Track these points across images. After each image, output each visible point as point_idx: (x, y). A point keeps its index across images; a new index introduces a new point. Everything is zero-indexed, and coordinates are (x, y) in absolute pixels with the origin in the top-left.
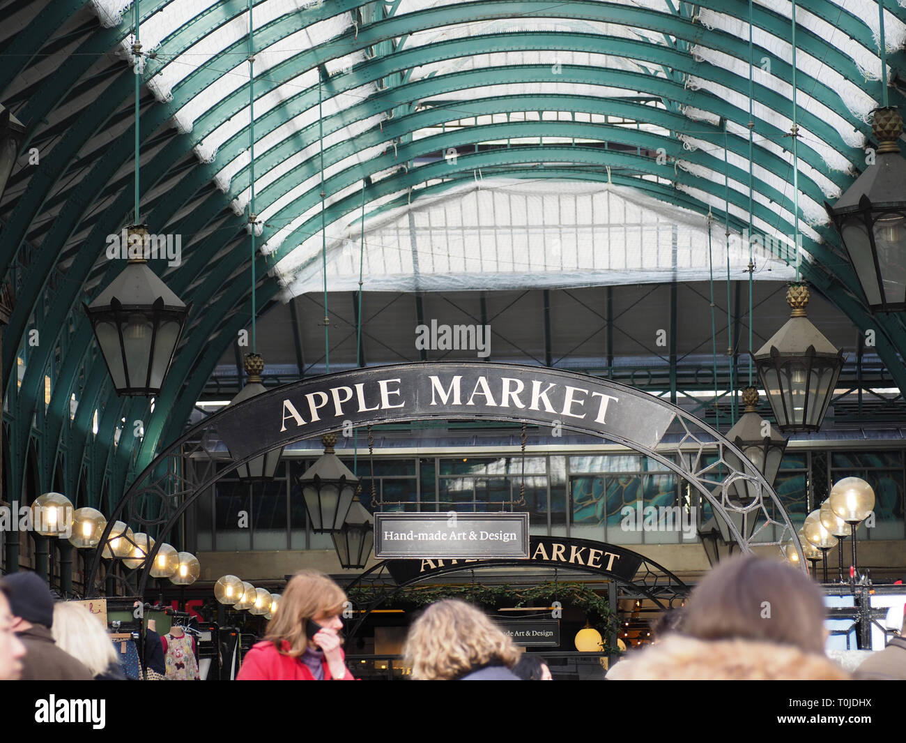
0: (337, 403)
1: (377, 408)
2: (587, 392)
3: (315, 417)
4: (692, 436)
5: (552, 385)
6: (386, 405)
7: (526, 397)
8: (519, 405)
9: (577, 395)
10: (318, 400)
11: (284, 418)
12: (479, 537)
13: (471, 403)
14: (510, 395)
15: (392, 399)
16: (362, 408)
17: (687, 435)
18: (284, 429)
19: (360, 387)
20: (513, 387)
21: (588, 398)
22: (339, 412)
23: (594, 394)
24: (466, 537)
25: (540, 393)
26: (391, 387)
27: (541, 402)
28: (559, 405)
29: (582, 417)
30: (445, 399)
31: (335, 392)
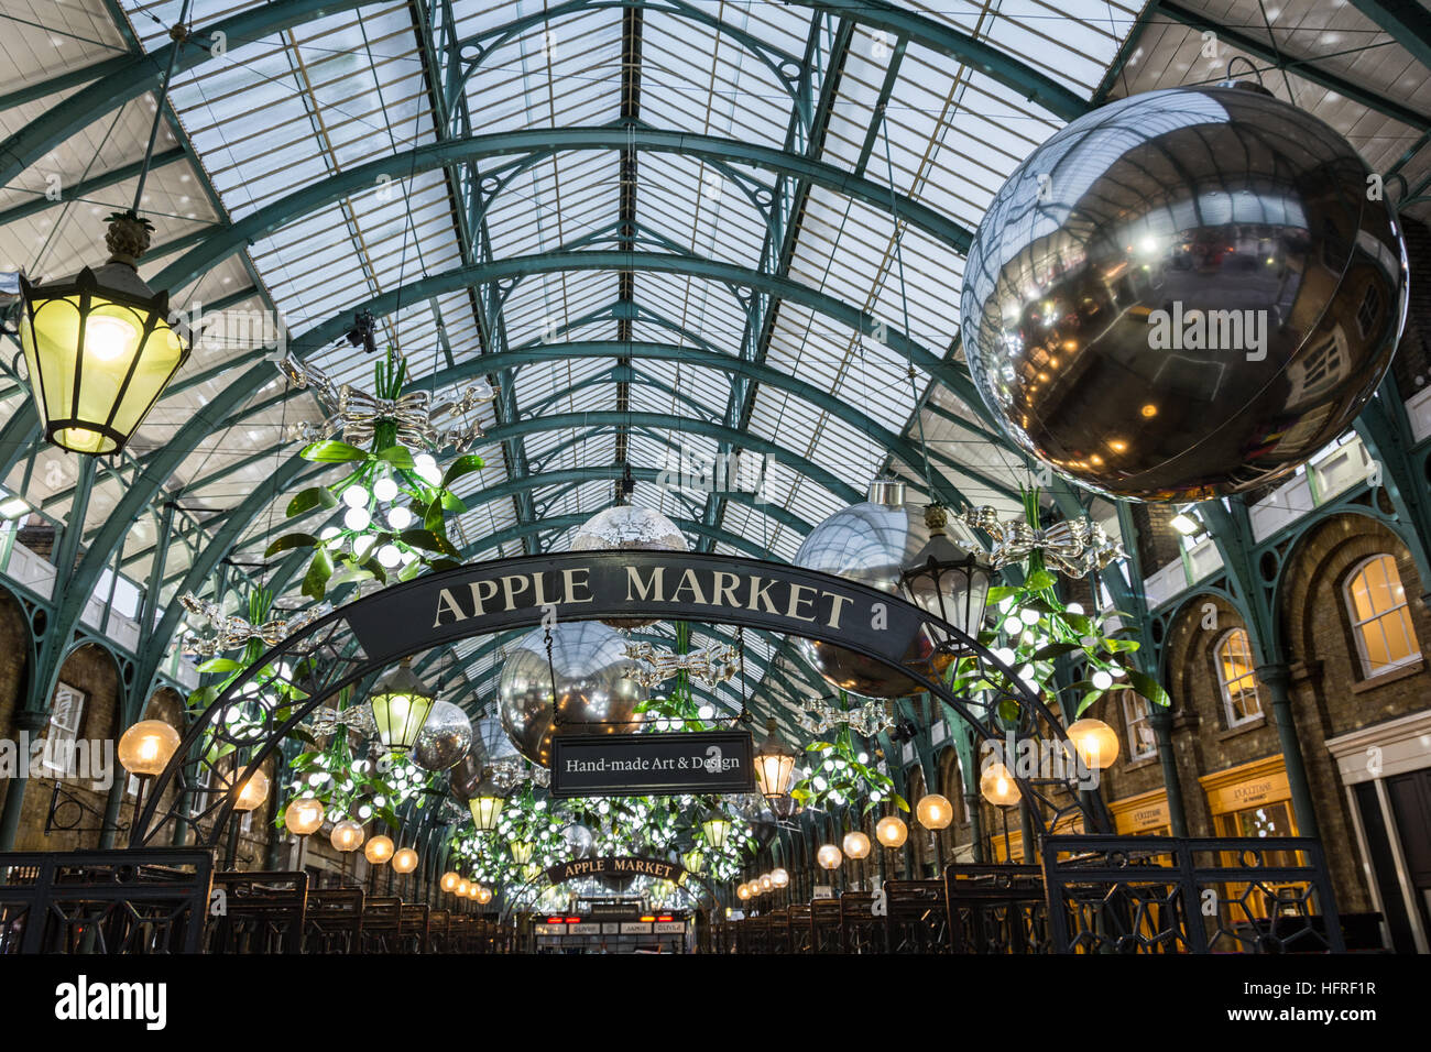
0: (509, 594)
1: (558, 601)
2: (815, 590)
3: (479, 611)
5: (773, 582)
6: (571, 599)
7: (743, 594)
8: (735, 603)
9: (803, 594)
10: (485, 590)
11: (439, 611)
12: (690, 764)
13: (675, 599)
14: (723, 593)
15: (578, 592)
16: (540, 601)
18: (437, 624)
19: (538, 577)
20: (727, 582)
21: (817, 598)
22: (510, 605)
24: (675, 764)
25: (759, 591)
26: (576, 577)
27: (760, 598)
28: (782, 604)
29: (812, 620)
30: (643, 593)
31: (507, 581)
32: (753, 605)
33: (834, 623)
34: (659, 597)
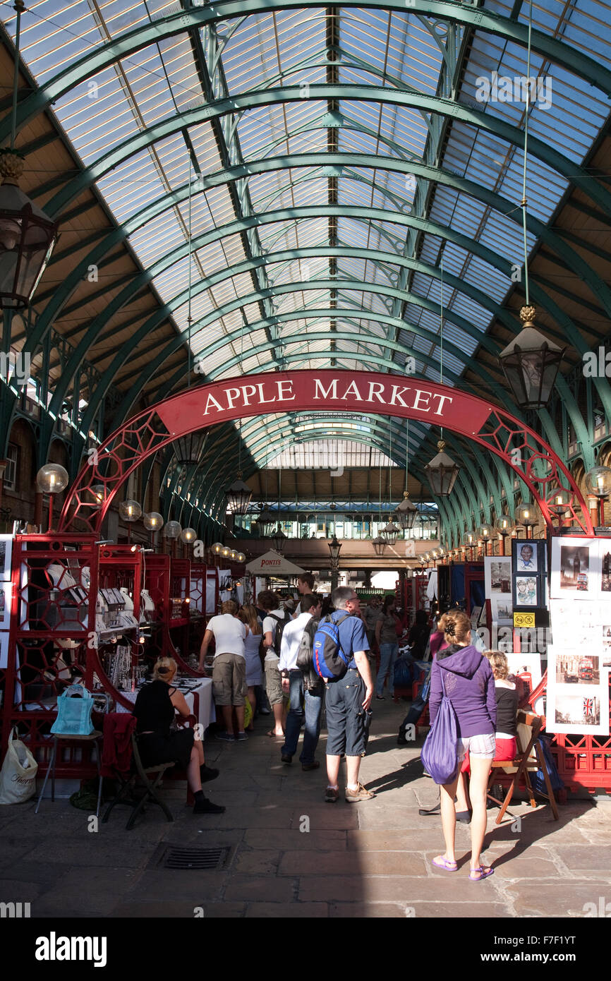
0: (246, 396)
1: (273, 400)
2: (430, 394)
3: (231, 406)
4: (504, 426)
5: (406, 389)
6: (281, 398)
7: (387, 395)
8: (382, 401)
9: (422, 396)
10: (233, 394)
11: (207, 407)
13: (344, 398)
14: (374, 394)
15: (286, 394)
16: (262, 401)
17: (501, 425)
18: (206, 413)
19: (260, 386)
20: (377, 388)
21: (431, 399)
22: (247, 403)
23: (436, 395)
25: (397, 393)
26: (284, 386)
27: (397, 400)
28: (411, 402)
29: (427, 410)
30: (325, 395)
31: (244, 388)
32: (393, 402)
33: (439, 412)
34: (335, 397)
